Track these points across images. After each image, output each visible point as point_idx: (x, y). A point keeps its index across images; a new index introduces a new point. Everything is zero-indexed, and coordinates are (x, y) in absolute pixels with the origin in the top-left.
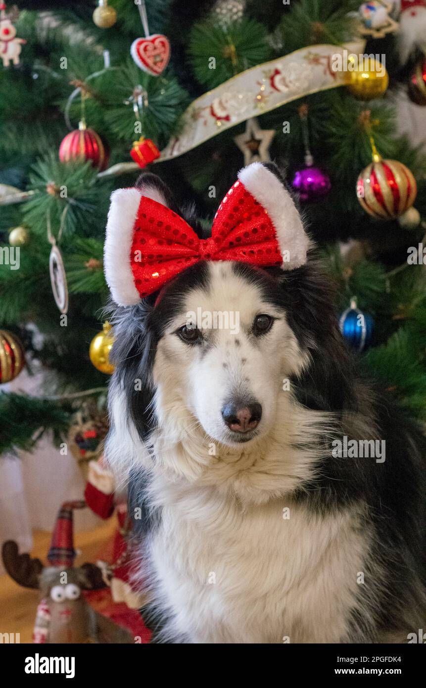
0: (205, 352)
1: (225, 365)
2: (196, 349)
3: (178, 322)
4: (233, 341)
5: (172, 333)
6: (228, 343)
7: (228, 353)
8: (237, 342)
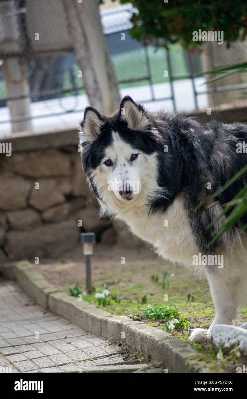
0: (114, 169)
1: (120, 174)
2: (111, 168)
3: (104, 160)
4: (123, 164)
5: (103, 164)
6: (121, 165)
7: (121, 169)
8: (124, 165)
